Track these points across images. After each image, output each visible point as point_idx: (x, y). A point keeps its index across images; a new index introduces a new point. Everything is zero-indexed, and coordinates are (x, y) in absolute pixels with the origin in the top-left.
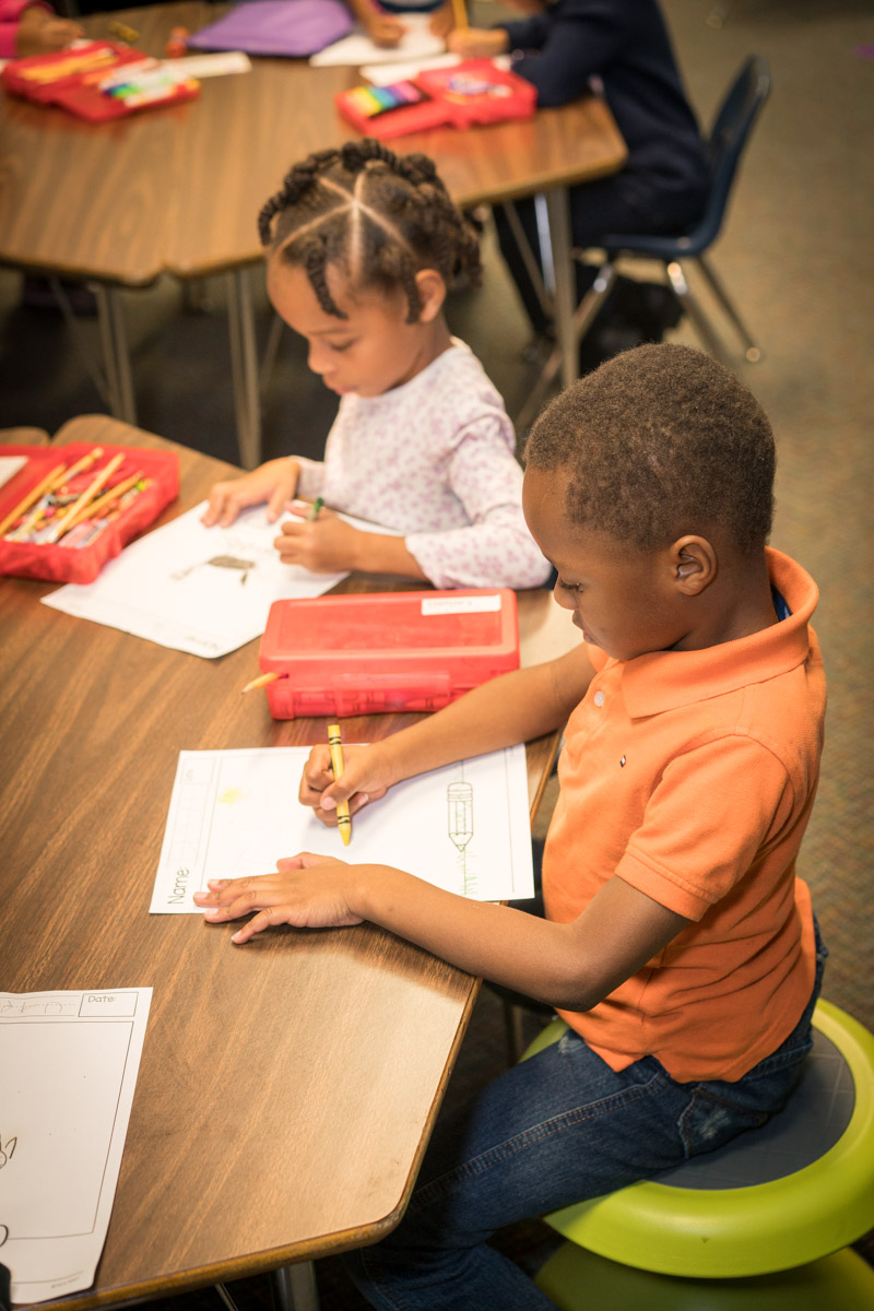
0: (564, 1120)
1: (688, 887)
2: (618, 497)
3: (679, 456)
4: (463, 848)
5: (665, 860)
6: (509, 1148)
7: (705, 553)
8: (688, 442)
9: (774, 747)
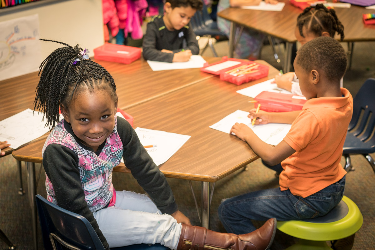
0: (272, 197)
1: (294, 141)
2: (304, 59)
3: (316, 53)
4: (271, 136)
5: (291, 135)
6: (259, 198)
7: (317, 74)
8: (319, 51)
9: (316, 116)
